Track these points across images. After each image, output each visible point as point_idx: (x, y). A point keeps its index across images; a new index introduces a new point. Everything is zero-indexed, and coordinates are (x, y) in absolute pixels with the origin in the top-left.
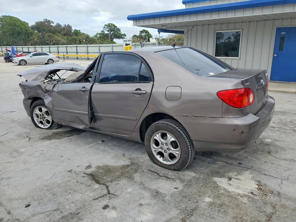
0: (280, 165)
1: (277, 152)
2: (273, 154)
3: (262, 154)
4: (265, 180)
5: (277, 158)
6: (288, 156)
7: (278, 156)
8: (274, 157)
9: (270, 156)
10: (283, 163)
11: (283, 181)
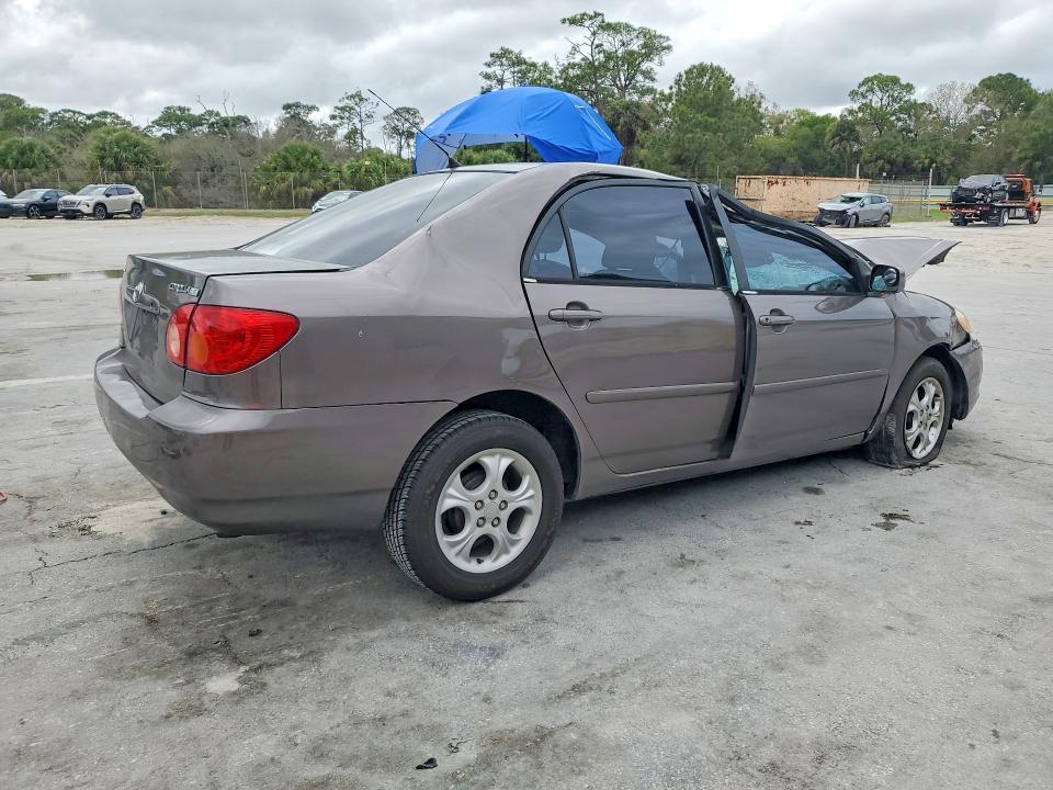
0: (77, 597)
1: (127, 642)
2: (134, 622)
3: (172, 601)
4: (86, 545)
5: (108, 615)
6: (71, 646)
7: (111, 625)
8: (120, 615)
9: (134, 610)
10: (77, 610)
11: (41, 564)
